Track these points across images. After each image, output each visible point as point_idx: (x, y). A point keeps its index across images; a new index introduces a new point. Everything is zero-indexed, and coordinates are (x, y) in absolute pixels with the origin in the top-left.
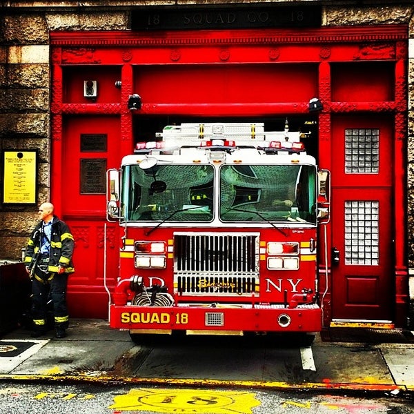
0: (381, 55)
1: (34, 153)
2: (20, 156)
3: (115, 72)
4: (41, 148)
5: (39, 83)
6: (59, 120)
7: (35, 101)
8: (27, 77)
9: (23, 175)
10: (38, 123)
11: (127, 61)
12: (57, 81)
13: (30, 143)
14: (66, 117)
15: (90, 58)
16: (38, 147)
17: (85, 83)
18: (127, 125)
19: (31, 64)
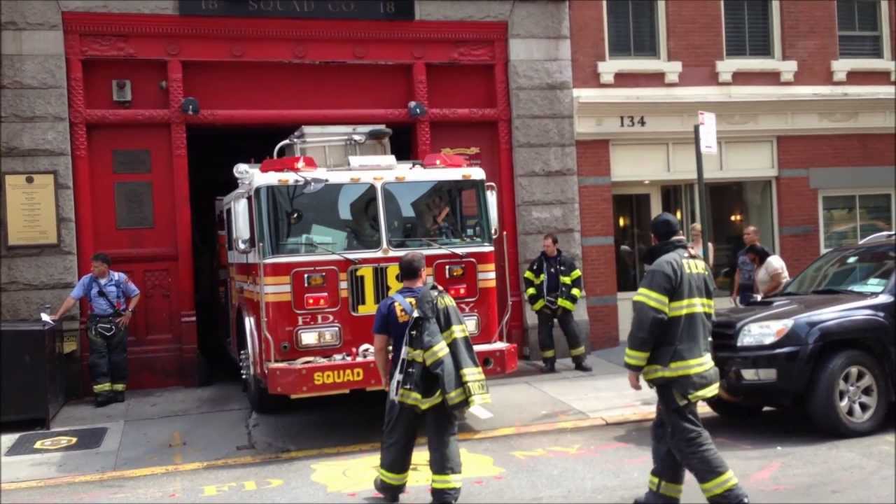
0: (479, 56)
1: (51, 177)
2: (30, 180)
3: (161, 68)
4: (61, 170)
5: (50, 81)
6: (82, 132)
7: (48, 106)
8: (29, 72)
9: (36, 206)
10: (57, 136)
11: (173, 55)
12: (75, 79)
13: (44, 163)
14: (92, 127)
15: (122, 49)
16: (57, 168)
17: (114, 83)
18: (180, 138)
19: (37, 56)
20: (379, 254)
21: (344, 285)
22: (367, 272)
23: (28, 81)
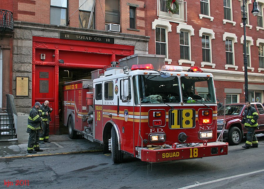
0: (127, 54)
1: (28, 78)
2: (22, 79)
3: (53, 51)
5: (29, 54)
6: (34, 67)
7: (28, 60)
8: (24, 51)
9: (23, 86)
10: (29, 68)
11: (57, 48)
12: (34, 53)
13: (26, 74)
14: (37, 65)
15: (45, 46)
16: (29, 76)
17: (41, 54)
18: (57, 69)
19: (26, 47)
20: (180, 105)
21: (167, 117)
22: (175, 112)
23: (23, 53)
